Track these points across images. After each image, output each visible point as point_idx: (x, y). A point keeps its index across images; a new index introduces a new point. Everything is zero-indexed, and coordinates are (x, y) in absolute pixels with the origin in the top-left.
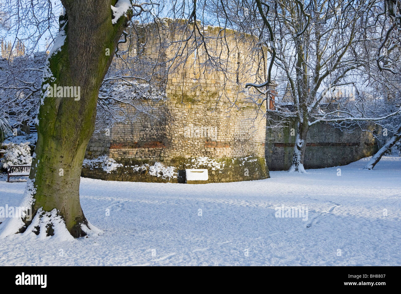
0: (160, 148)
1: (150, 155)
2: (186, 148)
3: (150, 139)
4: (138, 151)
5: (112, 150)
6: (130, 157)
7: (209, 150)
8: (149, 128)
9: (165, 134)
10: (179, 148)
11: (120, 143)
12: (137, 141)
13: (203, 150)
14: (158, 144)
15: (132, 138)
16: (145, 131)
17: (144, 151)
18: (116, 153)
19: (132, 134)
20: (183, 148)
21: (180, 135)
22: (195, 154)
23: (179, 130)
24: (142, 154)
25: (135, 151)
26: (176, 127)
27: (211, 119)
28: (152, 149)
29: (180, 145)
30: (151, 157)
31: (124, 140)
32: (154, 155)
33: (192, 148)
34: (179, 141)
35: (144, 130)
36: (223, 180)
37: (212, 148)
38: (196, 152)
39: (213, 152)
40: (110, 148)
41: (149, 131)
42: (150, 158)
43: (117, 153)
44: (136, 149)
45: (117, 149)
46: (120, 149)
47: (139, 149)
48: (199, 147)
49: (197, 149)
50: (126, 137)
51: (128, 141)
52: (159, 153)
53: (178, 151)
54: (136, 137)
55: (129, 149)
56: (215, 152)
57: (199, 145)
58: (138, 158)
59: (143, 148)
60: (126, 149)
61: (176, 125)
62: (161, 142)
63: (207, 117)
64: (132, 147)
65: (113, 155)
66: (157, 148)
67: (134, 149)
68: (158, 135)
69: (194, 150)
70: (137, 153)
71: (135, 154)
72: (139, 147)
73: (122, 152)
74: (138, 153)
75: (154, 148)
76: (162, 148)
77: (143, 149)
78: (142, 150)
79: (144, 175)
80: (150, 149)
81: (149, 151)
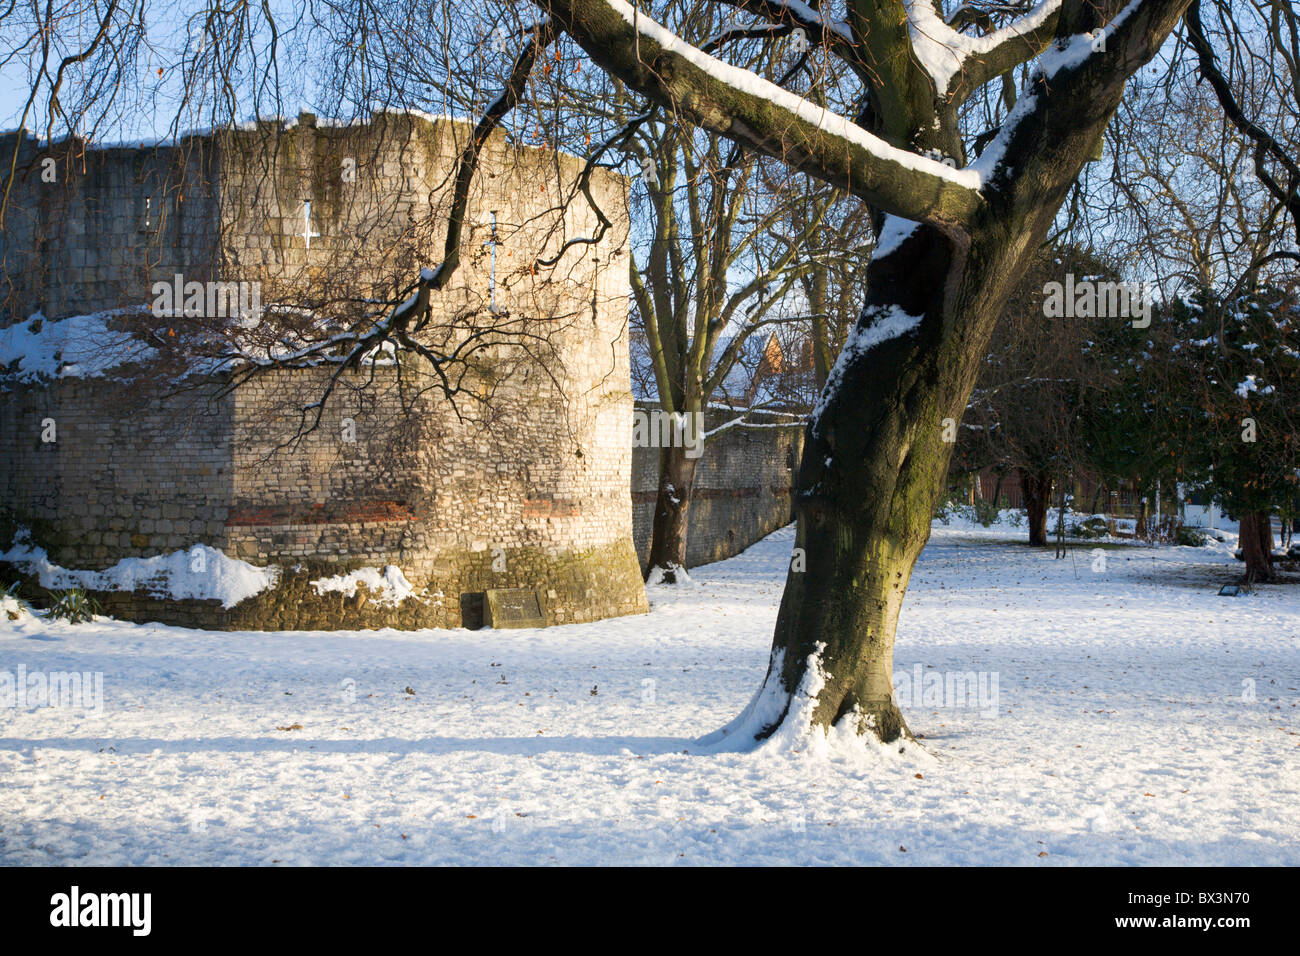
0: (401, 523)
1: (366, 545)
2: (474, 519)
3: (367, 494)
4: (327, 533)
5: (237, 529)
6: (300, 553)
7: (533, 526)
8: (363, 459)
9: (417, 480)
10: (454, 522)
11: (262, 508)
12: (321, 501)
13: (520, 527)
14: (393, 506)
15: (306, 492)
16: (352, 469)
17: (346, 531)
18: (249, 538)
19: (307, 478)
20: (466, 521)
21: (458, 479)
22: (498, 539)
23: (456, 465)
24: (340, 541)
25: (315, 531)
26: (446, 455)
27: (538, 432)
28: (374, 525)
29: (457, 513)
30: (370, 549)
31: (276, 497)
32: (382, 545)
33: (489, 521)
34: (454, 498)
35: (346, 466)
36: (578, 615)
37: (543, 521)
38: (500, 533)
39: (545, 533)
40: (227, 523)
41: (362, 469)
42: (369, 553)
43: (253, 538)
44: (321, 527)
45: (254, 528)
46: (262, 528)
47: (329, 526)
48: (508, 517)
49: (504, 522)
50: (284, 489)
51: (292, 502)
52: (396, 537)
53: (451, 531)
54: (319, 488)
55: (296, 527)
56: (551, 531)
57: (509, 511)
58: (327, 554)
59: (345, 522)
60: (287, 528)
61: (445, 450)
62: (401, 503)
63: (528, 424)
64: (306, 520)
65: (240, 545)
66: (390, 523)
67: (312, 527)
68: (395, 481)
69: (496, 527)
70: (322, 539)
71: (316, 540)
72: (330, 519)
73: (272, 536)
74: (328, 540)
75: (382, 523)
76: (405, 522)
77: (345, 526)
78: (340, 530)
79: (356, 608)
80: (366, 525)
81: (363, 531)
